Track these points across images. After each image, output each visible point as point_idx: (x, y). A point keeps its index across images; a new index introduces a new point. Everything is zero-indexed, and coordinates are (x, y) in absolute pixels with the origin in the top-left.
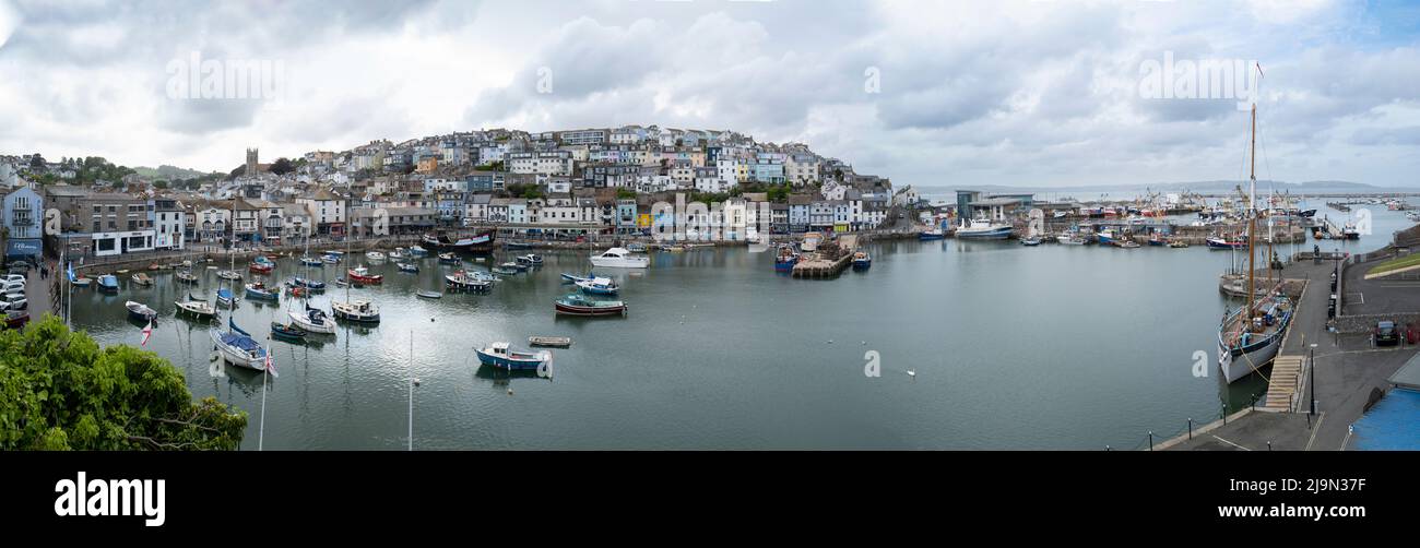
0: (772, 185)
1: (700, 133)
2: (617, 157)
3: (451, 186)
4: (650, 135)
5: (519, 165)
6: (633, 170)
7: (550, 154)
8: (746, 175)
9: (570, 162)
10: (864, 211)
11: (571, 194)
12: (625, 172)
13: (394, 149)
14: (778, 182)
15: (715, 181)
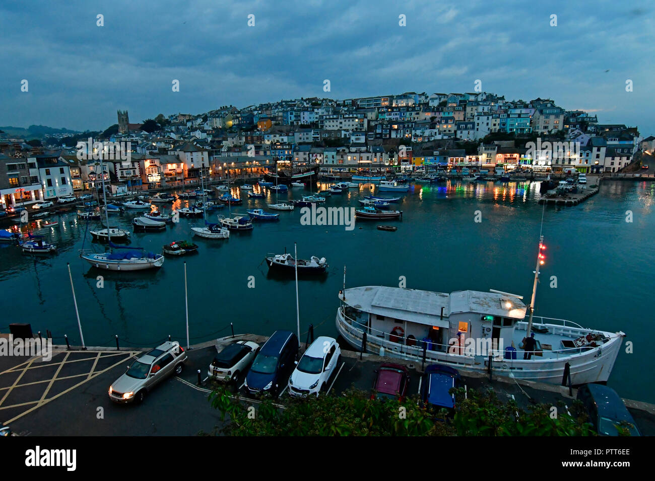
0: (520, 135)
1: (461, 95)
2: (398, 116)
3: (282, 140)
4: (423, 99)
5: (330, 124)
6: (410, 125)
7: (351, 116)
8: (498, 127)
9: (366, 121)
10: (607, 156)
11: (366, 144)
12: (404, 127)
13: (239, 112)
14: (525, 133)
15: (471, 132)
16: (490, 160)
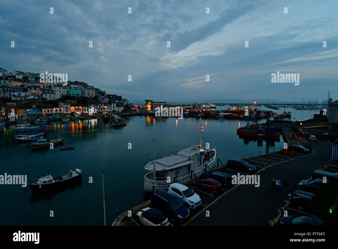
6: (8, 89)
8: (66, 93)
10: (117, 107)
12: (4, 90)
14: (80, 96)
15: (52, 95)
16: (68, 110)
